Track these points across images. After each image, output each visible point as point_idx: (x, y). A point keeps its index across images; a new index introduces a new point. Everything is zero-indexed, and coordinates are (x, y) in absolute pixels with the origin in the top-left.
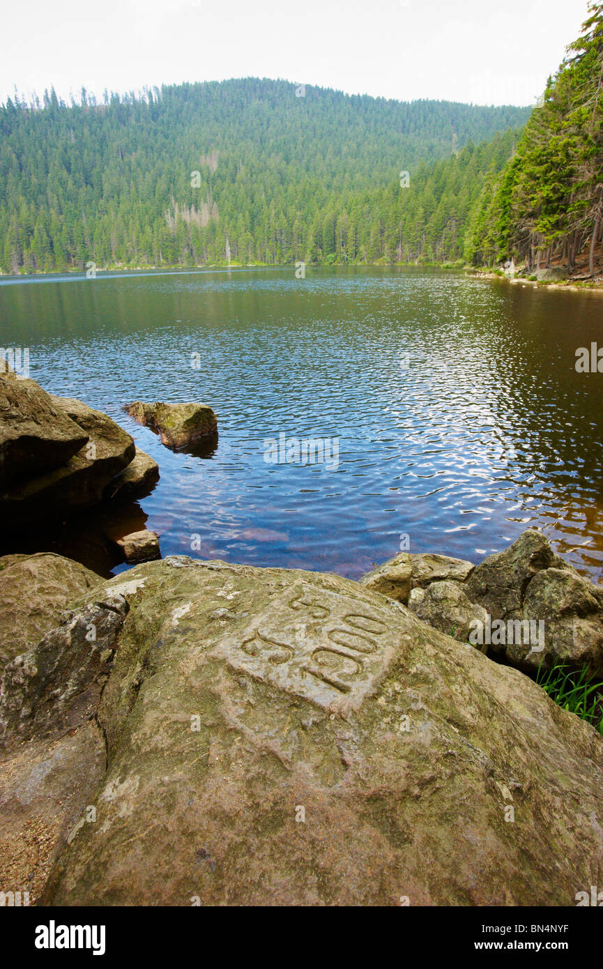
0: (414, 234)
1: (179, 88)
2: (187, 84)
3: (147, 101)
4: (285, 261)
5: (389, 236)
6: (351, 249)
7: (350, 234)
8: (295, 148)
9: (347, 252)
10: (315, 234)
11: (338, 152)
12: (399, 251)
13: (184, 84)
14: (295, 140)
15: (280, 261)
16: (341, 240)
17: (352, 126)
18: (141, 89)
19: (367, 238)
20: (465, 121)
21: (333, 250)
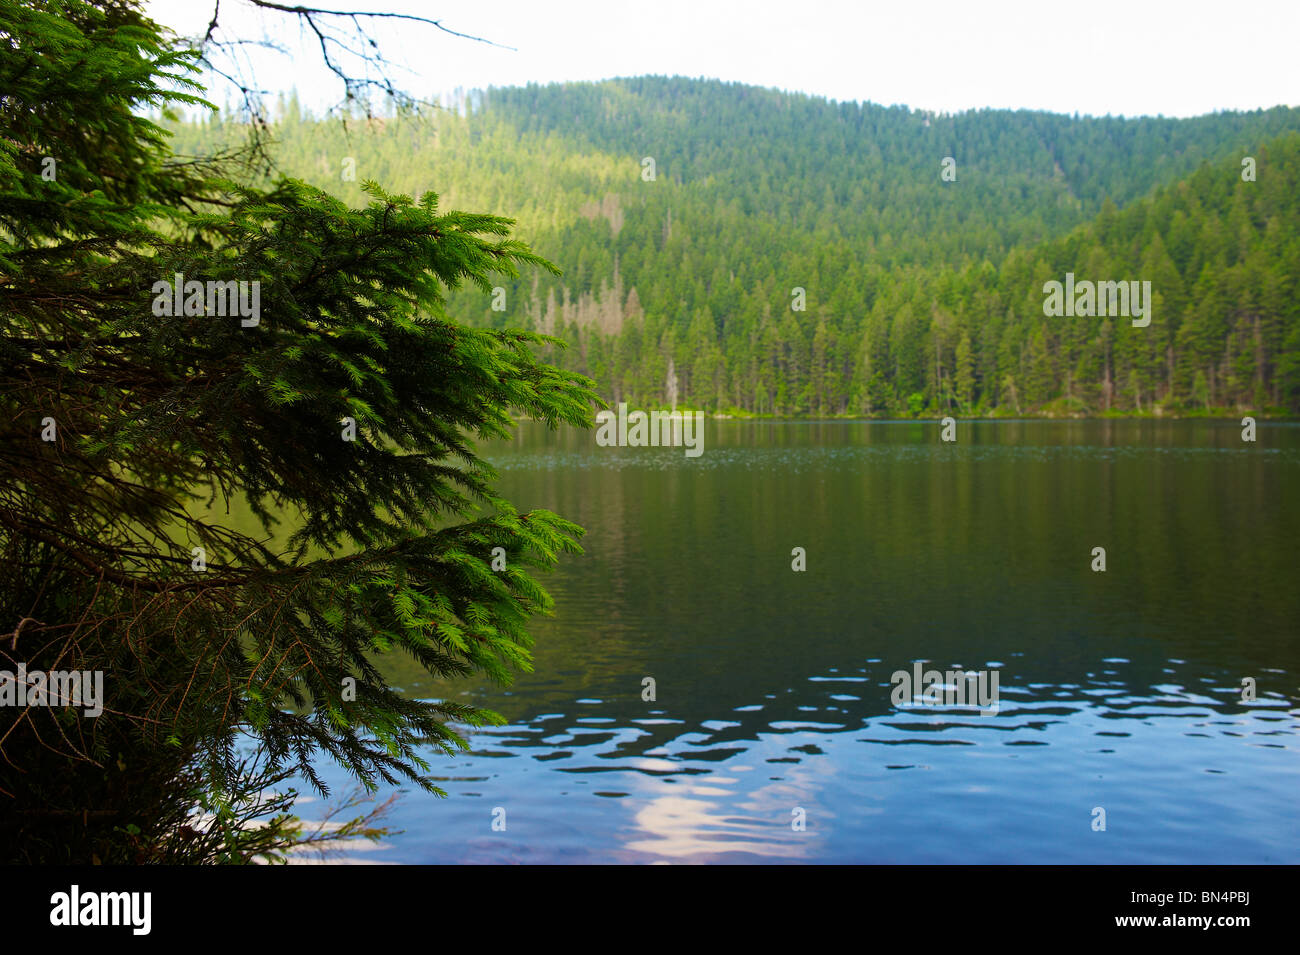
0: (1146, 347)
1: (520, 91)
2: (536, 85)
3: (463, 113)
4: (797, 409)
5: (1074, 356)
6: (965, 383)
7: (962, 351)
8: (757, 191)
9: (955, 389)
10: (874, 352)
11: (844, 199)
12: (1106, 385)
13: (529, 85)
14: (753, 177)
15: (785, 409)
16: (939, 364)
17: (855, 154)
18: (452, 93)
19: (1013, 359)
20: (1072, 143)
21: (920, 385)
